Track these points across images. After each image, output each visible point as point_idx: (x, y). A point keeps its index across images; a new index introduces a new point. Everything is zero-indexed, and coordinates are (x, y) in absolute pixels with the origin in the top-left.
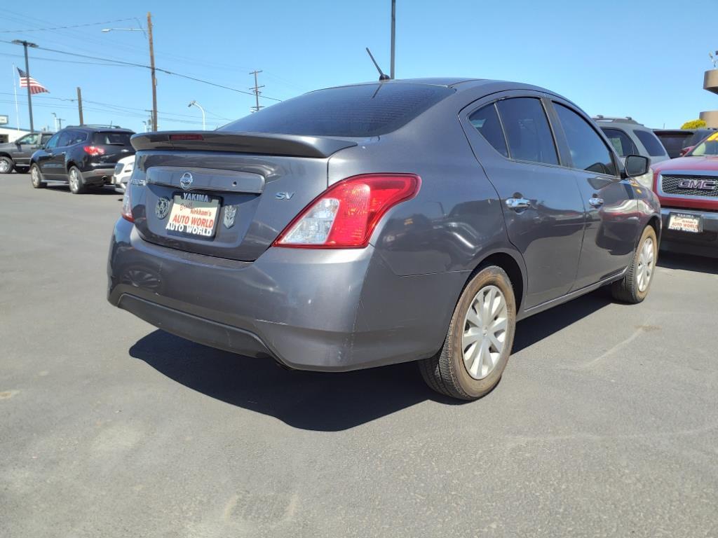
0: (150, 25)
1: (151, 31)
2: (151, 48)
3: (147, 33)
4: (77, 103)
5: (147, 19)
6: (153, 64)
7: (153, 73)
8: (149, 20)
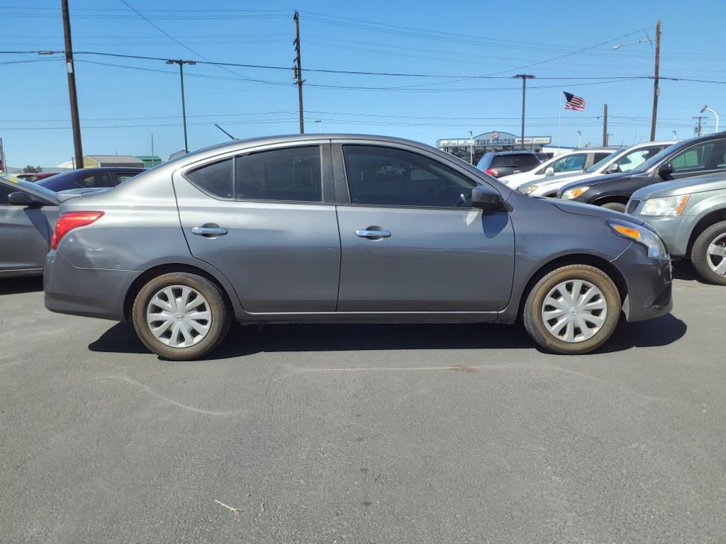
0: (658, 33)
1: (658, 39)
2: (657, 58)
3: (654, 42)
4: (602, 119)
5: (656, 27)
6: (657, 72)
7: (656, 83)
8: (658, 28)
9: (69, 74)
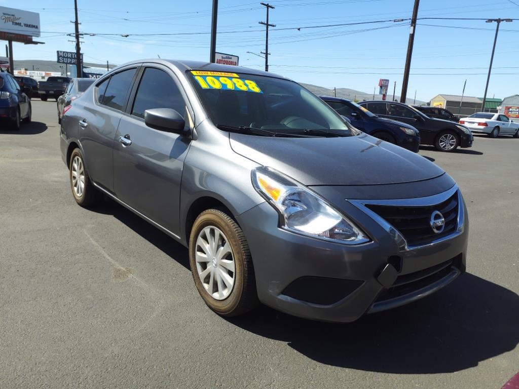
9: (410, 34)
